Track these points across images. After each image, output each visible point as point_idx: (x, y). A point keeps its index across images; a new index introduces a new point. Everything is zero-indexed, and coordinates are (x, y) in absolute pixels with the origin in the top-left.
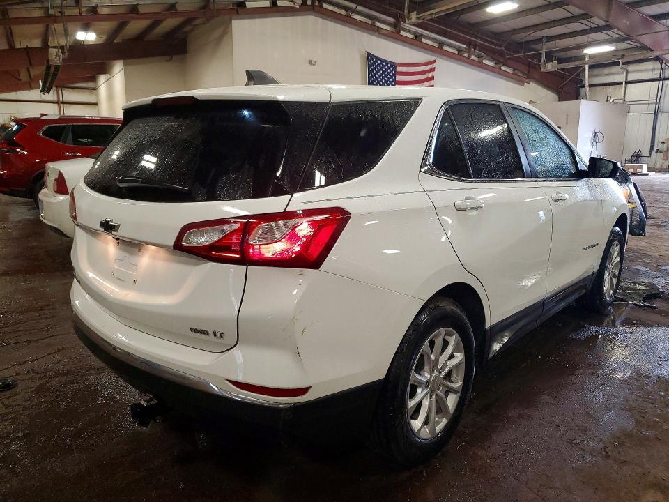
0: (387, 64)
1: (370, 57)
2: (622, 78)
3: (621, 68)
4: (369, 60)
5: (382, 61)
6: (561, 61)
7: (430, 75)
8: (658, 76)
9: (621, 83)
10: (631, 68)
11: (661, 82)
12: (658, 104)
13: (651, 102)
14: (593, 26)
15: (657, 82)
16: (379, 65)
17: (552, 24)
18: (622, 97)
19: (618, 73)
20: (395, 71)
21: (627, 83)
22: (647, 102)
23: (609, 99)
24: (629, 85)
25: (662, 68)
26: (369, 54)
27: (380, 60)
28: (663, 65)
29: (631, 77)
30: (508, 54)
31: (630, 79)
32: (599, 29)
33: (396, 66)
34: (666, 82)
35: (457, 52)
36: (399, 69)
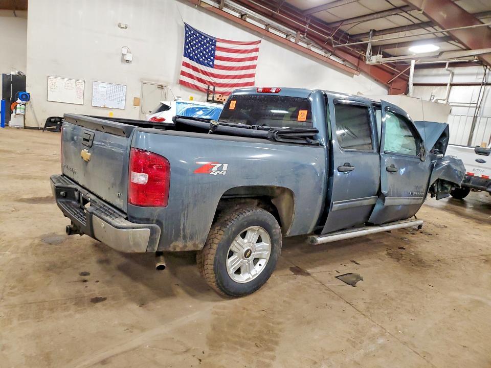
0: (206, 38)
1: (188, 29)
2: (447, 80)
3: (447, 70)
4: (186, 32)
5: (201, 34)
6: (386, 55)
7: (253, 54)
8: (480, 81)
9: (446, 85)
10: (457, 70)
11: (483, 87)
12: (478, 108)
13: (472, 105)
14: (416, 21)
15: (480, 86)
16: (197, 38)
17: (375, 16)
18: (445, 97)
19: (444, 75)
20: (215, 45)
21: (452, 85)
22: (468, 105)
23: (432, 98)
24: (453, 87)
25: (485, 74)
26: (186, 26)
27: (199, 33)
28: (487, 70)
29: (456, 80)
30: (335, 44)
31: (455, 81)
32: (422, 25)
33: (216, 42)
34: (489, 87)
35: (284, 36)
36: (218, 44)
